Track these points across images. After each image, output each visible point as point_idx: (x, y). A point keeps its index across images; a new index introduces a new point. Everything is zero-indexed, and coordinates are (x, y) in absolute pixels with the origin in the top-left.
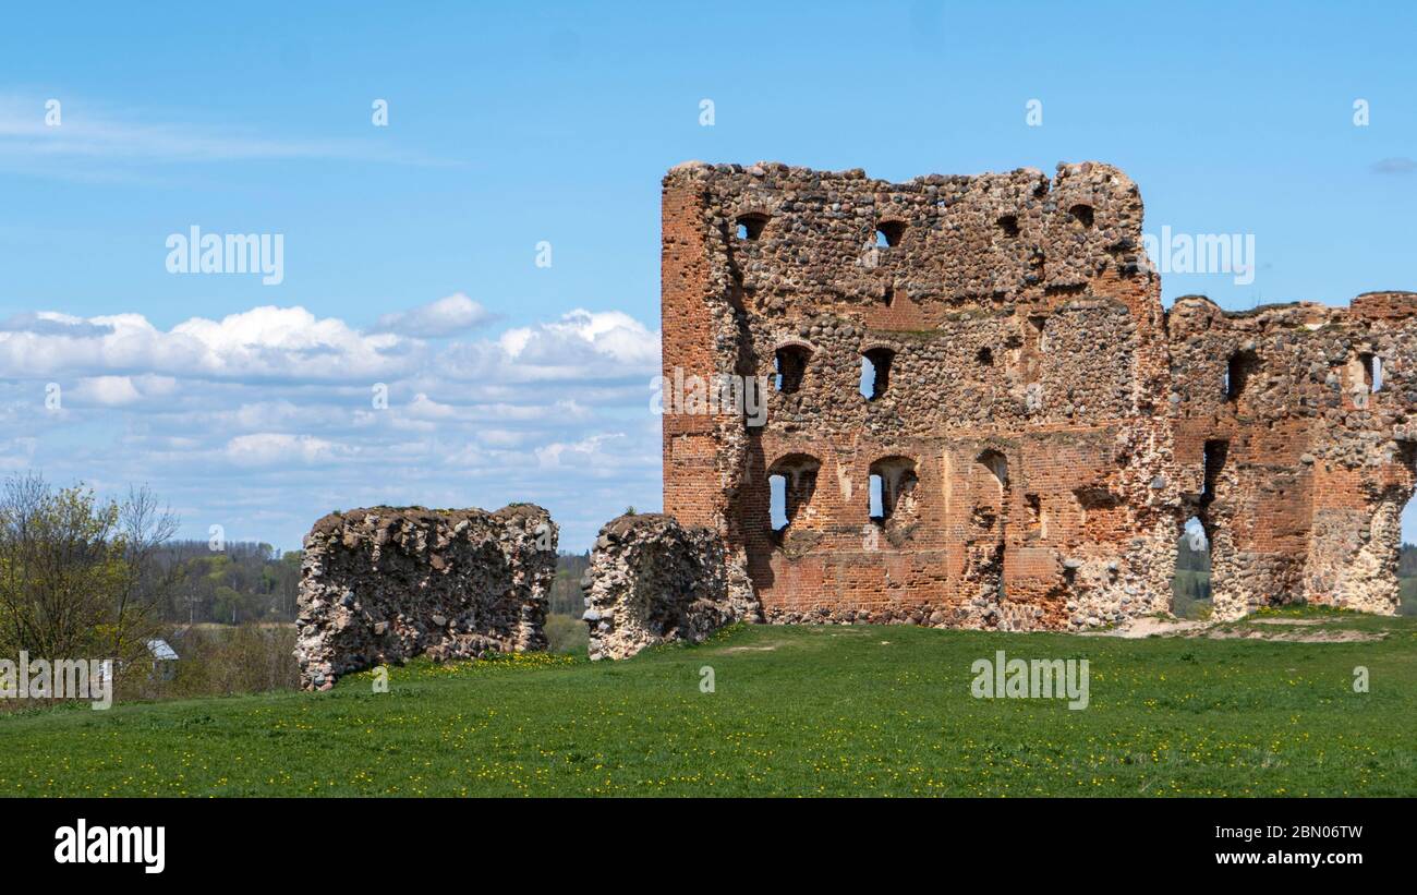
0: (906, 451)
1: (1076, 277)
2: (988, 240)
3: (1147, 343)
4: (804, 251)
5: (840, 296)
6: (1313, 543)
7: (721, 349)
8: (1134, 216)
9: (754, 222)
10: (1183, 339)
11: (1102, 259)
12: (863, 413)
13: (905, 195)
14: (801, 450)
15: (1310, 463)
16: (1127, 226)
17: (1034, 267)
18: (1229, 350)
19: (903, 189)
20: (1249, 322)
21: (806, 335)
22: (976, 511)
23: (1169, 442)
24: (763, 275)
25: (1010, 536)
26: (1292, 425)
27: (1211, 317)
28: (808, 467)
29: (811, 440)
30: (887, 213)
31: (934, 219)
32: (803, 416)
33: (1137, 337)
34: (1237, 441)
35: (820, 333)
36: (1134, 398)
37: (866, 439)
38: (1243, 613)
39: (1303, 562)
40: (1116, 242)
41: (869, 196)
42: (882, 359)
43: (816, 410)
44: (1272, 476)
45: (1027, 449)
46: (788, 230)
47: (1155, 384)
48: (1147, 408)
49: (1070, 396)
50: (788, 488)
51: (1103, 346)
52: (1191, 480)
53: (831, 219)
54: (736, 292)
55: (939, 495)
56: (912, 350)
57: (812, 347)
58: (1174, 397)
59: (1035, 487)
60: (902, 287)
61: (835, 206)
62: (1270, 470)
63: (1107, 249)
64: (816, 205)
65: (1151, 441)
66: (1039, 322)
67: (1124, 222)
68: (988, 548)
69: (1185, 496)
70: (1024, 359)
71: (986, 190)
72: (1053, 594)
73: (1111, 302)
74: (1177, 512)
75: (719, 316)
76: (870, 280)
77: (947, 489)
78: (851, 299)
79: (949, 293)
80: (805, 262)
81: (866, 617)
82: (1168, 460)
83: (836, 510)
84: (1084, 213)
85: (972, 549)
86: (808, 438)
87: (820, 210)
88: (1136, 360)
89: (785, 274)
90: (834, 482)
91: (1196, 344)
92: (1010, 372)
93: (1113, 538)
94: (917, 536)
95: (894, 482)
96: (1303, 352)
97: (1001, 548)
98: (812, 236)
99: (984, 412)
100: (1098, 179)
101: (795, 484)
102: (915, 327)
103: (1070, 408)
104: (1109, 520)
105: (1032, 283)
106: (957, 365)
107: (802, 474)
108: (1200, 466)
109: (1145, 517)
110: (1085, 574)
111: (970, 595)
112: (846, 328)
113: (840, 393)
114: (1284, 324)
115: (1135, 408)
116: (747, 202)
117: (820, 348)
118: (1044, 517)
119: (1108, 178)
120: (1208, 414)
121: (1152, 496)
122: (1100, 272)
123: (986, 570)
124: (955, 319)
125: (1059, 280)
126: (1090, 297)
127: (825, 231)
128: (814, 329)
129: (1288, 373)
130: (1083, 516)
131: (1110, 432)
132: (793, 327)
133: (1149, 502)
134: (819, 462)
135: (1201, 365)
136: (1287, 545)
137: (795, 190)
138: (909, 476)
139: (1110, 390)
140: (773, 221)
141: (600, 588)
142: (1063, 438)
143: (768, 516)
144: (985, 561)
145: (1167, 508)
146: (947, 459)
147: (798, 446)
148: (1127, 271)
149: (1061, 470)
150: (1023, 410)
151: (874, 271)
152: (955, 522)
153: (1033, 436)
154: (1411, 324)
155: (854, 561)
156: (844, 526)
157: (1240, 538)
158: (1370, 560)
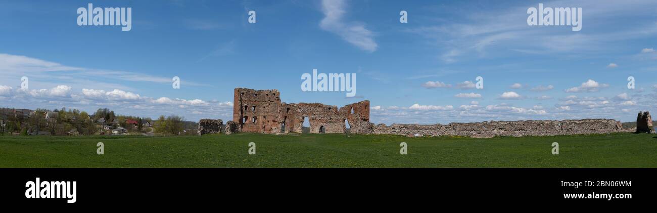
0: (256, 116)
1: (273, 100)
2: (265, 96)
3: (280, 107)
5: (251, 101)
6: (294, 126)
7: (239, 106)
8: (279, 95)
9: (243, 93)
11: (276, 99)
12: (253, 112)
15: (294, 119)
17: (269, 99)
18: (287, 108)
20: (289, 105)
21: (247, 105)
22: (263, 122)
23: (281, 116)
24: (244, 99)
25: (266, 125)
26: (293, 115)
27: (286, 104)
29: (247, 115)
30: (256, 93)
31: (260, 94)
34: (288, 116)
35: (249, 105)
37: (253, 115)
38: (288, 133)
39: (293, 128)
40: (277, 97)
41: (254, 92)
42: (255, 107)
43: (248, 112)
44: (291, 120)
46: (246, 94)
47: (280, 111)
51: (275, 107)
53: (250, 94)
54: (241, 100)
56: (257, 106)
58: (282, 112)
59: (269, 120)
60: (257, 100)
61: (251, 92)
64: (249, 92)
66: (270, 104)
68: (264, 126)
69: (283, 121)
70: (268, 108)
71: (265, 92)
72: (270, 130)
73: (276, 103)
75: (239, 103)
77: (260, 119)
79: (261, 101)
80: (248, 98)
81: (252, 132)
82: (281, 118)
83: (249, 121)
84: (274, 94)
85: (262, 126)
88: (278, 108)
89: (246, 99)
90: (249, 119)
91: (284, 107)
93: (276, 125)
94: (257, 124)
95: (255, 119)
96: (294, 108)
98: (248, 95)
99: (264, 113)
100: (276, 91)
102: (258, 104)
103: (272, 113)
104: (275, 123)
105: (269, 101)
106: (261, 108)
107: (246, 118)
109: (279, 123)
110: (273, 128)
111: (262, 130)
112: (251, 104)
113: (250, 110)
114: (292, 105)
115: (278, 113)
116: (242, 92)
118: (269, 123)
120: (285, 114)
121: (279, 121)
123: (263, 128)
124: (262, 104)
126: (274, 102)
129: (293, 110)
130: (273, 123)
131: (276, 115)
134: (248, 117)
136: (292, 126)
137: (247, 91)
138: (257, 119)
139: (276, 111)
141: (227, 128)
142: (271, 116)
143: (243, 122)
145: (281, 123)
146: (260, 117)
147: (246, 115)
148: (278, 100)
149: (271, 119)
150: (268, 113)
151: (254, 99)
152: (261, 123)
153: (269, 115)
154: (304, 106)
155: (251, 126)
156: (250, 123)
157: (287, 126)
158: (300, 128)
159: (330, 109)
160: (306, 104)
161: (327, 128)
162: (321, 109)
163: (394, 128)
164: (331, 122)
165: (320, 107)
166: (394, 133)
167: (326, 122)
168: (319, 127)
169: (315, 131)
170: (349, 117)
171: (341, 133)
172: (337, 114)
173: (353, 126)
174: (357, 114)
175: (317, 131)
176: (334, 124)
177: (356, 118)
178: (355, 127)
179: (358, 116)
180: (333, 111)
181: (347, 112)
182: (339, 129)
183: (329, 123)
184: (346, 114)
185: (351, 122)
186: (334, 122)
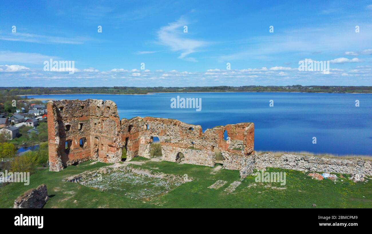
0: (85, 137)
1: (108, 116)
2: (96, 109)
3: (118, 126)
4: (69, 111)
5: (75, 117)
6: (139, 148)
7: (56, 128)
8: (116, 109)
9: (62, 108)
10: (123, 125)
11: (111, 114)
12: (79, 132)
13: (84, 102)
14: (69, 139)
15: (139, 138)
16: (115, 110)
17: (102, 113)
18: (129, 125)
19: (84, 101)
20: (131, 121)
21: (70, 123)
22: (95, 144)
23: (121, 139)
24: (63, 115)
25: (99, 149)
26: (137, 133)
27: (126, 121)
28: (71, 141)
30: (81, 105)
31: (88, 105)
32: (70, 134)
33: (116, 126)
34: (130, 137)
35: (72, 122)
36: (116, 134)
37: (79, 136)
38: (131, 159)
39: (138, 151)
40: (113, 112)
41: (79, 103)
42: (82, 125)
43: (72, 133)
44: (134, 141)
45: (102, 138)
46: (67, 109)
47: (119, 132)
48: (118, 135)
49: (107, 132)
50: (68, 143)
51: (112, 126)
52: (124, 144)
53: (73, 107)
54: (59, 119)
55: (90, 142)
56: (85, 123)
57: (71, 124)
58: (121, 133)
59: (102, 143)
60: (84, 115)
61: (74, 105)
62: (134, 140)
63: (112, 113)
64: (71, 105)
65: (118, 139)
66: (103, 121)
67: (114, 110)
68: (96, 149)
69: (123, 146)
70: (101, 125)
71: (95, 102)
72: (105, 158)
73: (113, 120)
75: (56, 123)
76: (79, 114)
77: (91, 141)
78: (76, 117)
79: (91, 115)
80: (69, 113)
81: (79, 160)
82: (121, 141)
83: (74, 146)
84: (109, 107)
85: (94, 149)
86: (70, 137)
87: (72, 105)
89: (66, 115)
90: (74, 142)
91: (125, 125)
92: (99, 127)
93: (114, 152)
94: (87, 147)
95: (83, 140)
96: (138, 124)
97: (98, 149)
98: (71, 109)
99: (96, 131)
100: (111, 103)
101: (69, 143)
102: (86, 120)
103: (107, 133)
104: (113, 149)
105: (102, 115)
106: (92, 125)
108: (125, 141)
109: (118, 149)
110: (109, 156)
111: (94, 155)
112: (76, 121)
113: (75, 130)
114: (136, 120)
115: (116, 135)
116: (61, 105)
117: (72, 125)
118: (104, 147)
119: (112, 103)
120: (126, 134)
121: (119, 146)
122: (111, 116)
123: (96, 152)
124: (92, 118)
125: (106, 116)
126: (110, 119)
127: (72, 108)
128: (71, 122)
129: (136, 127)
130: (109, 148)
131: (113, 138)
132: (68, 122)
133: (118, 147)
134: (72, 140)
135: (125, 128)
136: (136, 149)
137: (68, 103)
138: (86, 140)
139: (113, 132)
140: (64, 108)
142: (106, 137)
143: (65, 147)
144: (96, 150)
145: (121, 148)
146: (91, 137)
148: (115, 117)
149: (106, 142)
150: (101, 132)
152: (92, 146)
153: (102, 136)
154: (152, 121)
155: (77, 153)
156: (76, 148)
157: (130, 150)
158: (147, 151)
159: (190, 129)
161: (187, 156)
162: (177, 127)
163: (287, 160)
164: (192, 148)
165: (176, 125)
166: (287, 166)
167: (186, 147)
168: (176, 154)
169: (169, 158)
170: (222, 145)
171: (209, 166)
172: (202, 138)
173: (229, 158)
174: (235, 142)
175: (172, 158)
176: (197, 152)
177: (233, 147)
178: (231, 160)
179: (236, 144)
180: (196, 133)
181: (217, 136)
182: (206, 160)
183: (190, 150)
184: (216, 140)
185: (224, 151)
186: (198, 149)
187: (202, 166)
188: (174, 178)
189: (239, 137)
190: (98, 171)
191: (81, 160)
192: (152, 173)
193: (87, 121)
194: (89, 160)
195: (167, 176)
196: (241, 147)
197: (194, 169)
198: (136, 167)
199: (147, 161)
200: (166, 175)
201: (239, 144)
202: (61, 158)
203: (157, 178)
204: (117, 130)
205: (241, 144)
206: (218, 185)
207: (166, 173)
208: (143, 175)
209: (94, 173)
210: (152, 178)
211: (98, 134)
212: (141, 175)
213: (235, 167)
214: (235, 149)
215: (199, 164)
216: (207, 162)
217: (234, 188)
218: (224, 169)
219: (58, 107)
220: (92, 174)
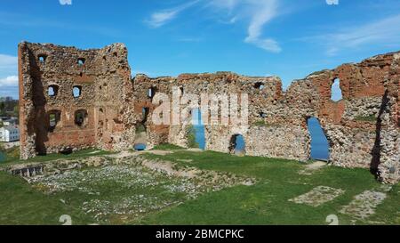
0: (84, 108)
1: (114, 69)
2: (102, 62)
3: (127, 85)
4: (57, 63)
5: (68, 74)
6: (170, 130)
7: (26, 85)
8: (125, 54)
9: (44, 57)
10: (137, 84)
11: (119, 65)
12: (73, 100)
14: (55, 109)
17: (108, 67)
18: (150, 87)
19: (85, 51)
20: (156, 80)
21: (57, 83)
22: (99, 122)
23: (133, 108)
24: (45, 69)
25: (104, 128)
27: (145, 79)
28: (58, 112)
29: (58, 106)
30: (80, 56)
31: (93, 58)
32: (56, 101)
33: (124, 83)
34: (151, 108)
35: (61, 82)
36: (124, 98)
37: (74, 106)
38: (153, 147)
39: (168, 133)
40: (121, 60)
41: (76, 52)
42: (80, 88)
43: (60, 100)
46: (53, 59)
47: (129, 95)
48: (127, 100)
49: (113, 97)
50: (55, 117)
51: (118, 86)
52: (140, 118)
53: (65, 57)
55: (93, 117)
56: (86, 86)
57: (59, 85)
58: (134, 97)
59: (107, 117)
60: (85, 72)
61: (66, 54)
63: (119, 62)
64: (61, 53)
65: (128, 108)
67: (122, 56)
69: (138, 121)
70: (107, 88)
72: (110, 142)
73: (120, 75)
74: (135, 125)
75: (26, 78)
76: (76, 70)
77: (95, 116)
78: (71, 75)
79: (96, 74)
80: (57, 66)
81: (74, 145)
82: (133, 112)
83: (65, 122)
84: (115, 54)
85: (99, 130)
88: (124, 89)
89: (52, 68)
90: (65, 116)
91: (141, 85)
92: (105, 91)
93: (121, 131)
94: (88, 127)
95: (83, 115)
96: (168, 87)
98: (60, 60)
99: (101, 99)
100: (118, 46)
101: (57, 116)
102: (88, 81)
103: (113, 100)
104: (120, 126)
105: (108, 71)
107: (57, 114)
108: (141, 114)
109: (127, 126)
110: (115, 139)
111: (99, 139)
112: (69, 81)
113: (66, 96)
114: (164, 81)
115: (124, 101)
116: (41, 51)
118: (108, 125)
120: (144, 101)
121: (129, 121)
122: (118, 68)
124: (97, 79)
125: (112, 70)
126: (116, 74)
127: (63, 59)
129: (165, 92)
130: (115, 125)
131: (119, 106)
132: (54, 81)
133: (128, 123)
134: (61, 111)
135: (142, 90)
136: (164, 130)
137: (55, 49)
138: (86, 114)
139: (119, 96)
140: (49, 56)
142: (111, 107)
143: (49, 123)
145: (133, 124)
146: (94, 109)
147: (54, 107)
148: (123, 67)
149: (111, 114)
150: (106, 100)
151: (78, 68)
152: (96, 125)
153: (107, 106)
154: (191, 81)
155: (70, 133)
156: (67, 126)
157: (152, 130)
158: (182, 134)
159: (258, 85)
160: (196, 77)
161: (249, 141)
162: (232, 86)
164: (261, 124)
165: (230, 82)
167: (248, 123)
168: (229, 138)
169: (217, 145)
170: (327, 111)
171: (297, 159)
172: (282, 102)
173: (344, 141)
174: (360, 102)
175: (222, 145)
176: (271, 130)
177: (356, 114)
178: (350, 145)
179: (364, 107)
180: (268, 91)
181: (315, 94)
182: (290, 146)
183: (256, 127)
184: (313, 101)
185: (332, 126)
186: (273, 125)
187: (281, 160)
188: (216, 177)
189: (370, 90)
190: (83, 161)
191: (77, 146)
192: (176, 168)
193: (90, 84)
194: (90, 148)
195: (203, 173)
196: (375, 113)
197: (262, 165)
198: (151, 157)
199: (176, 151)
200: (200, 171)
201: (371, 107)
202: (36, 139)
203: (181, 178)
204: (125, 90)
205: (376, 106)
206: (319, 197)
207: (201, 168)
208: (159, 171)
209: (74, 163)
210: (173, 177)
211: (103, 103)
212: (156, 171)
213: (360, 161)
214: (359, 118)
215: (275, 156)
216: (291, 151)
217: (367, 206)
218: (332, 166)
219: (37, 53)
220: (69, 164)
